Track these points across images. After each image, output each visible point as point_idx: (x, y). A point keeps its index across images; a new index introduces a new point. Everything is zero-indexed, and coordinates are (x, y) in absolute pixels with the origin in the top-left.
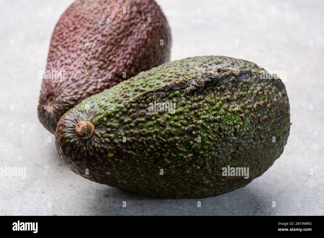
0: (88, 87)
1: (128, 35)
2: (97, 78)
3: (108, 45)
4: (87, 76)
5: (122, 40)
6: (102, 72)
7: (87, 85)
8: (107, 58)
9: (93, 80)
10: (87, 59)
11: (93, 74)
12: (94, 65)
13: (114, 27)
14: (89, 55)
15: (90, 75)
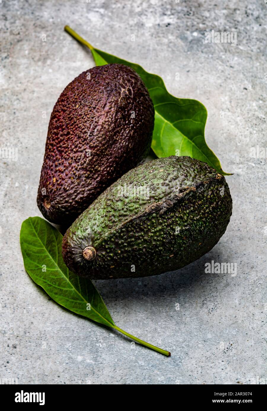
0: (76, 196)
1: (112, 145)
2: (84, 187)
3: (94, 156)
4: (76, 185)
5: (106, 149)
6: (88, 181)
7: (76, 194)
8: (93, 168)
9: (81, 190)
10: (76, 169)
11: (81, 184)
12: (82, 175)
13: (100, 139)
14: (78, 165)
15: (79, 184)
